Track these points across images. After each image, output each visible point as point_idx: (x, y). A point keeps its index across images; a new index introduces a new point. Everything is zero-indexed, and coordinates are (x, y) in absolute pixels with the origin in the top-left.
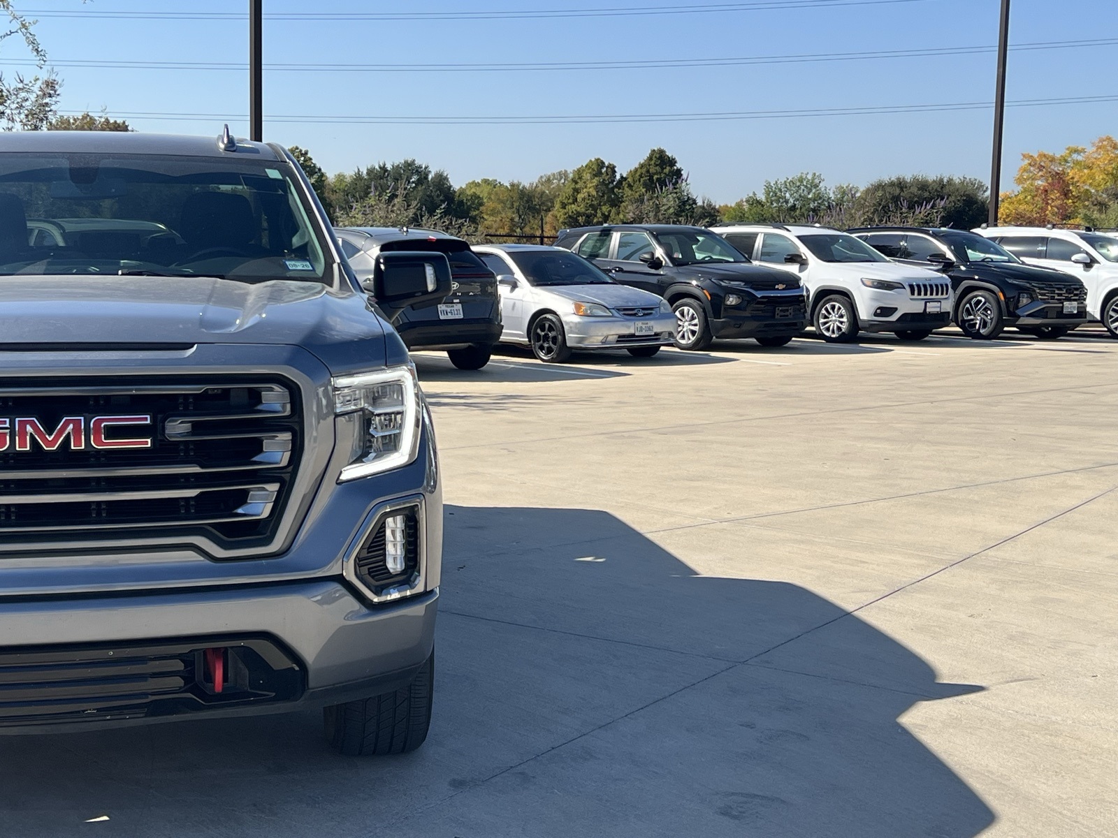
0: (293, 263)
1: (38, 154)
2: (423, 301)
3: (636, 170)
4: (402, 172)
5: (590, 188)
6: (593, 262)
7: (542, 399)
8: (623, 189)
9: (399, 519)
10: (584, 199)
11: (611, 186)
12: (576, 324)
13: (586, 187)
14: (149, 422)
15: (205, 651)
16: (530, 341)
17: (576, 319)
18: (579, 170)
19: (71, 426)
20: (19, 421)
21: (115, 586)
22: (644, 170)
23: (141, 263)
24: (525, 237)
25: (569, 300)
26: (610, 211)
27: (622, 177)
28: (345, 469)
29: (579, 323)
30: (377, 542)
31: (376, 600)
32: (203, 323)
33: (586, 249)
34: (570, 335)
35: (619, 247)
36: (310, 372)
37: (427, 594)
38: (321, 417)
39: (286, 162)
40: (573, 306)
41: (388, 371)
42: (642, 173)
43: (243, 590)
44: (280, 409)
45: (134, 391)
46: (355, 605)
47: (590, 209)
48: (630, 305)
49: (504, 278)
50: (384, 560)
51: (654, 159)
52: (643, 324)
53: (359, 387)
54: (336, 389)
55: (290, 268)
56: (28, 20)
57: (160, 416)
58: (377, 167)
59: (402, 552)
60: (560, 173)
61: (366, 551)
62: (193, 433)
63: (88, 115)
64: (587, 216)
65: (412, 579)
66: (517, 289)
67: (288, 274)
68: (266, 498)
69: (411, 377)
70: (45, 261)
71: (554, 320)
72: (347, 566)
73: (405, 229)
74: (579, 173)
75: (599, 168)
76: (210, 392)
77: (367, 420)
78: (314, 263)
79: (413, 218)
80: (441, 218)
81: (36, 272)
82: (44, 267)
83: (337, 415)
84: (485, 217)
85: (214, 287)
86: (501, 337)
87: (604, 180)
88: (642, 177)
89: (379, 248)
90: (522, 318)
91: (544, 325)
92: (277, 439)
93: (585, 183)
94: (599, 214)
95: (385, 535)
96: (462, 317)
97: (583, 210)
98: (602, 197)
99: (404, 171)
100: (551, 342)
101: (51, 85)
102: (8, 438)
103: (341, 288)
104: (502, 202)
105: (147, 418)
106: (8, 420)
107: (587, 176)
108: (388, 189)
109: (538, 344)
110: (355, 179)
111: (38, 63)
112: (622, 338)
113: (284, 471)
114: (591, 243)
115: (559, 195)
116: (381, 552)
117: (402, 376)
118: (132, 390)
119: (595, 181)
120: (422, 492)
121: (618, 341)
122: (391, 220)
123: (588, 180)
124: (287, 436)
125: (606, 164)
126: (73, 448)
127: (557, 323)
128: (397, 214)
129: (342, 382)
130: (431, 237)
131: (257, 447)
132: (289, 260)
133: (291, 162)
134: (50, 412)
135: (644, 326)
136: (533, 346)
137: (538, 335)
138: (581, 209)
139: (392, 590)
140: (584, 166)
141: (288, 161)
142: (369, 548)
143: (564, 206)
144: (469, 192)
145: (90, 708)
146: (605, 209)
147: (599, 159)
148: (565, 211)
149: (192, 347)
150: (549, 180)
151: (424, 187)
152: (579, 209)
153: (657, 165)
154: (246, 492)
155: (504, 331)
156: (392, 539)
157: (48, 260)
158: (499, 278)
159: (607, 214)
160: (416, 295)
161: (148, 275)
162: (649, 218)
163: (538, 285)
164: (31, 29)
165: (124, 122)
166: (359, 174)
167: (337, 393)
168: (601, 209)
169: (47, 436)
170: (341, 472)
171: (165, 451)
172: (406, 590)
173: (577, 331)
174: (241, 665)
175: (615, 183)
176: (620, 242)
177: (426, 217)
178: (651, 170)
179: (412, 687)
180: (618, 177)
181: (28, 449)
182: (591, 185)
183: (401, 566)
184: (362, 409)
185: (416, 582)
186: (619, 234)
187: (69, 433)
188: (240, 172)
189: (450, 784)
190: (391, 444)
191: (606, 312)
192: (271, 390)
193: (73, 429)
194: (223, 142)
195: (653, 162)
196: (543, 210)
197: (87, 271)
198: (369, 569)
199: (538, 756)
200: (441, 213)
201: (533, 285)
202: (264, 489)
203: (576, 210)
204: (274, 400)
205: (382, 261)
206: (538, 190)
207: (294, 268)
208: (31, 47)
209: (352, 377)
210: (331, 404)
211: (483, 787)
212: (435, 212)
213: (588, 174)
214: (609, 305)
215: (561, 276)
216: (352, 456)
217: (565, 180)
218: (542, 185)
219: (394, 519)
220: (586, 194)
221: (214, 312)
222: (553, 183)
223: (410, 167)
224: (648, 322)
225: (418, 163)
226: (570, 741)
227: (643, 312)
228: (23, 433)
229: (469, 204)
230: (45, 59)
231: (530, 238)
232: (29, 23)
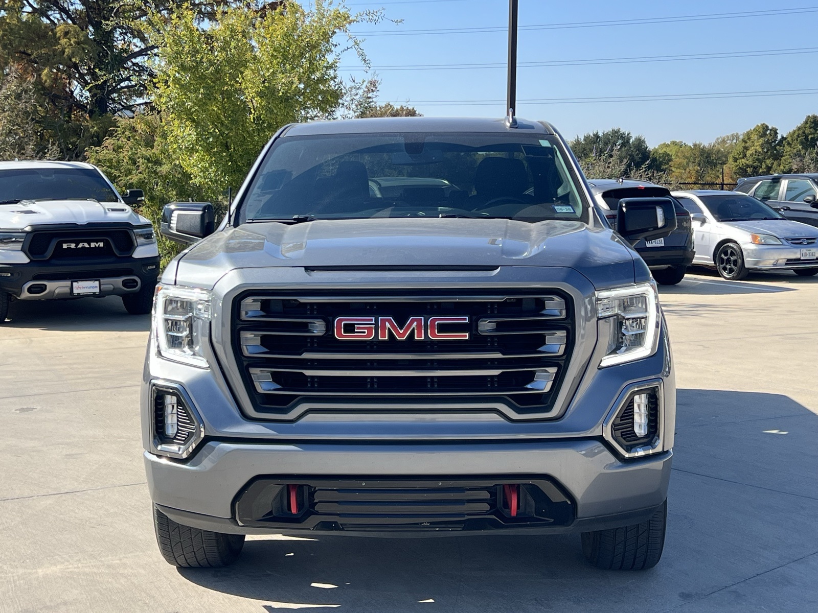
0: (559, 207)
1: (383, 134)
2: (655, 235)
3: (794, 132)
4: (611, 137)
5: (757, 146)
6: (766, 203)
7: (726, 308)
8: (784, 146)
9: (644, 396)
10: (752, 155)
11: (773, 144)
12: (753, 250)
13: (754, 146)
14: (467, 321)
15: (504, 486)
16: (715, 263)
17: (753, 247)
18: (748, 133)
19: (415, 323)
20: (381, 319)
21: (434, 437)
22: (801, 132)
23: (454, 209)
24: (707, 184)
25: (747, 233)
26: (773, 163)
27: (783, 137)
28: (605, 358)
29: (755, 250)
30: (628, 413)
31: (627, 455)
32: (503, 252)
33: (761, 193)
34: (747, 259)
35: (787, 190)
36: (581, 288)
37: (664, 453)
38: (587, 319)
39: (553, 134)
40: (751, 237)
41: (635, 286)
42: (799, 134)
43: (524, 444)
44: (559, 314)
45: (457, 299)
46: (612, 459)
47: (757, 162)
48: (797, 236)
49: (696, 215)
50: (633, 427)
51: (809, 123)
52: (807, 250)
53: (614, 299)
54: (598, 299)
55: (558, 211)
56: (359, 39)
57: (474, 318)
58: (592, 135)
59: (645, 421)
60: (732, 135)
61: (619, 419)
62: (496, 330)
63: (389, 104)
64: (754, 168)
65: (653, 441)
66: (706, 224)
67: (556, 216)
68: (547, 378)
69: (653, 291)
70: (390, 208)
71: (735, 247)
72: (606, 430)
73: (621, 180)
74: (748, 135)
75: (765, 131)
76: (508, 301)
77: (619, 323)
78: (575, 208)
79: (624, 171)
80: (645, 171)
81: (384, 216)
82: (390, 213)
83: (599, 319)
84: (673, 169)
85: (507, 226)
86: (693, 261)
87: (768, 139)
88: (799, 137)
89: (601, 194)
90: (709, 246)
91: (727, 251)
92: (555, 335)
93: (753, 142)
94: (764, 166)
95: (633, 408)
96: (663, 245)
97: (751, 163)
98: (766, 152)
99: (612, 137)
100: (732, 264)
101: (373, 84)
102: (374, 330)
103: (595, 226)
104: (687, 158)
105: (466, 319)
106: (373, 318)
107: (754, 137)
108: (606, 151)
109: (722, 266)
110: (575, 144)
111: (365, 68)
112: (790, 262)
113: (560, 358)
114: (765, 188)
115: (732, 152)
116: (631, 420)
117: (647, 291)
118: (456, 299)
119: (761, 141)
120: (661, 377)
121: (786, 264)
122: (607, 174)
123: (755, 140)
124: (562, 334)
125: (770, 128)
126: (416, 338)
127: (737, 249)
128: (612, 169)
129: (603, 294)
130: (641, 186)
131: (541, 340)
132: (557, 205)
133: (557, 134)
134: (401, 313)
135: (808, 252)
136: (718, 267)
137: (722, 259)
138: (750, 162)
139: (638, 449)
140: (752, 129)
141: (555, 133)
142: (621, 417)
143: (735, 160)
144: (661, 151)
145: (425, 522)
146: (768, 162)
147: (764, 124)
148: (737, 164)
149: (497, 268)
150: (724, 141)
151: (626, 148)
152: (747, 162)
153: (811, 128)
154: (533, 373)
155: (695, 256)
156: (638, 411)
157: (392, 208)
158: (692, 215)
159: (770, 165)
160: (649, 230)
161: (459, 218)
162: (810, 169)
163: (722, 221)
164: (361, 46)
165: (413, 109)
166: (578, 140)
167: (599, 302)
168: (765, 162)
169: (400, 330)
170: (601, 361)
171: (478, 342)
172: (649, 450)
173: (753, 256)
174: (529, 498)
175: (777, 142)
176: (788, 188)
177: (634, 171)
178: (806, 131)
179: (651, 522)
180: (779, 137)
181: (387, 338)
182: (757, 144)
183: (645, 431)
184: (617, 315)
185: (656, 444)
186: (787, 181)
187: (414, 328)
188: (520, 143)
189: (680, 596)
190: (638, 340)
191: (777, 242)
192: (552, 299)
193: (416, 326)
194: (509, 122)
195: (808, 125)
196: (719, 163)
197: (416, 215)
198: (622, 432)
199: (747, 580)
200: (645, 168)
201: (718, 221)
202: (546, 371)
203: (745, 163)
204: (554, 307)
205: (624, 205)
206: (715, 148)
207: (560, 211)
208: (361, 58)
209: (610, 291)
210: (595, 310)
211: (705, 600)
212: (641, 167)
213: (755, 136)
214: (780, 236)
215: (740, 214)
216: (608, 348)
217: (736, 140)
218: (718, 144)
219: (640, 397)
220: (754, 150)
221: (511, 244)
222: (727, 143)
223: (616, 134)
224: (812, 249)
225: (622, 131)
226: (771, 570)
227: (807, 241)
228: (384, 327)
229: (661, 160)
230: (369, 66)
231: (712, 185)
232: (360, 41)
